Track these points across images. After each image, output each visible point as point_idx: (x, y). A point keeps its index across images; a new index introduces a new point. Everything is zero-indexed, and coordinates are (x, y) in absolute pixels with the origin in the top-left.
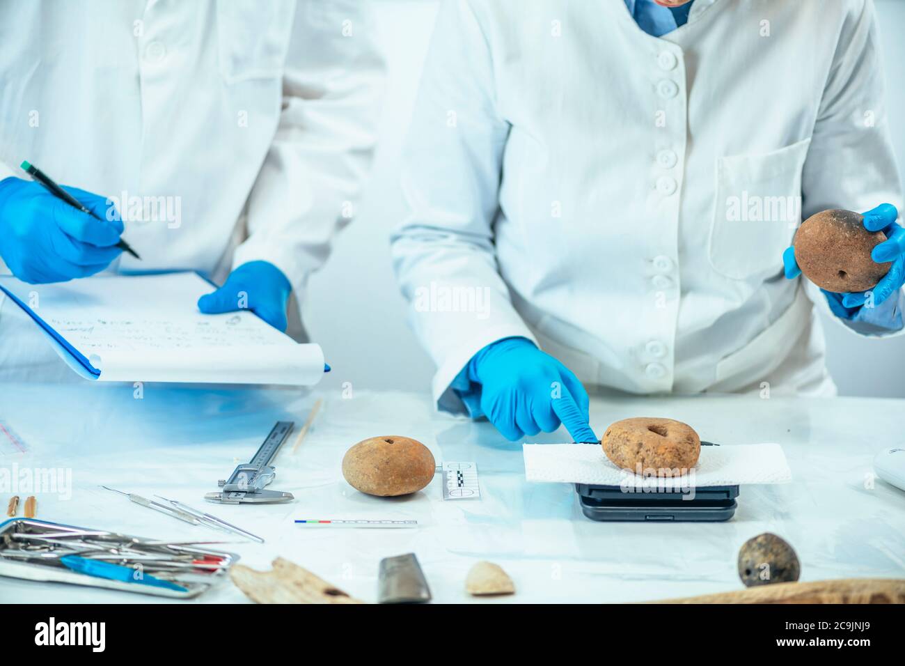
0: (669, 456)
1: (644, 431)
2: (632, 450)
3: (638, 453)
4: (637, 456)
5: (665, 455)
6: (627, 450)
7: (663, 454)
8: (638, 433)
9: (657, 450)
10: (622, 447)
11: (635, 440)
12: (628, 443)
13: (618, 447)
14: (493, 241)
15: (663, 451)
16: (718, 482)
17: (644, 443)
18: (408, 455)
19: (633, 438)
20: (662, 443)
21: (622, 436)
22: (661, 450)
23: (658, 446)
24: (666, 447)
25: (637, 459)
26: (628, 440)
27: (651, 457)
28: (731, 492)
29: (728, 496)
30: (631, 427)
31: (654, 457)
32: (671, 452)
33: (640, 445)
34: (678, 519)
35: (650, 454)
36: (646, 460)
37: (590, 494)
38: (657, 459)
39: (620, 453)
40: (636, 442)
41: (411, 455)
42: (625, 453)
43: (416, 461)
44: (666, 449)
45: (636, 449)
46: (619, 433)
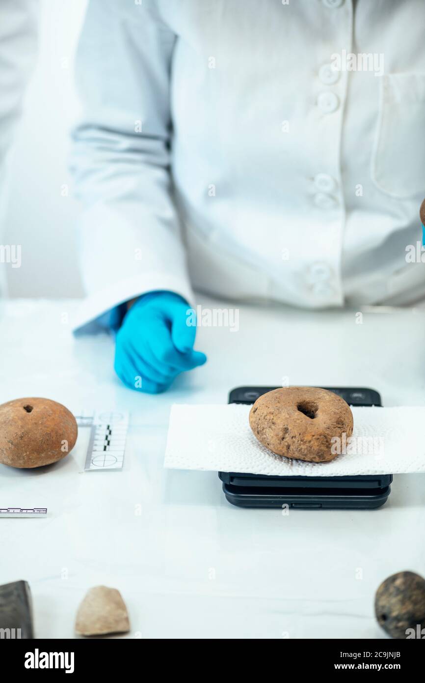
0: (316, 444)
1: (291, 411)
2: (277, 435)
3: (283, 438)
4: (282, 442)
5: (312, 443)
6: (272, 435)
7: (310, 442)
8: (284, 415)
9: (304, 436)
10: (267, 430)
11: (280, 424)
12: (273, 427)
13: (263, 429)
14: (168, 146)
15: (310, 438)
16: (369, 471)
17: (290, 428)
18: (45, 427)
19: (279, 421)
20: (308, 429)
21: (268, 417)
22: (308, 438)
23: (304, 433)
24: (313, 434)
25: (282, 445)
26: (273, 423)
27: (296, 445)
28: (383, 481)
29: (380, 484)
30: (278, 405)
31: (300, 445)
32: (318, 439)
33: (286, 430)
34: (326, 506)
35: (296, 441)
36: (292, 447)
37: (232, 481)
38: (303, 447)
39: (265, 436)
40: (281, 426)
41: (47, 427)
42: (270, 438)
43: (53, 434)
44: (313, 436)
45: (281, 434)
46: (265, 413)
